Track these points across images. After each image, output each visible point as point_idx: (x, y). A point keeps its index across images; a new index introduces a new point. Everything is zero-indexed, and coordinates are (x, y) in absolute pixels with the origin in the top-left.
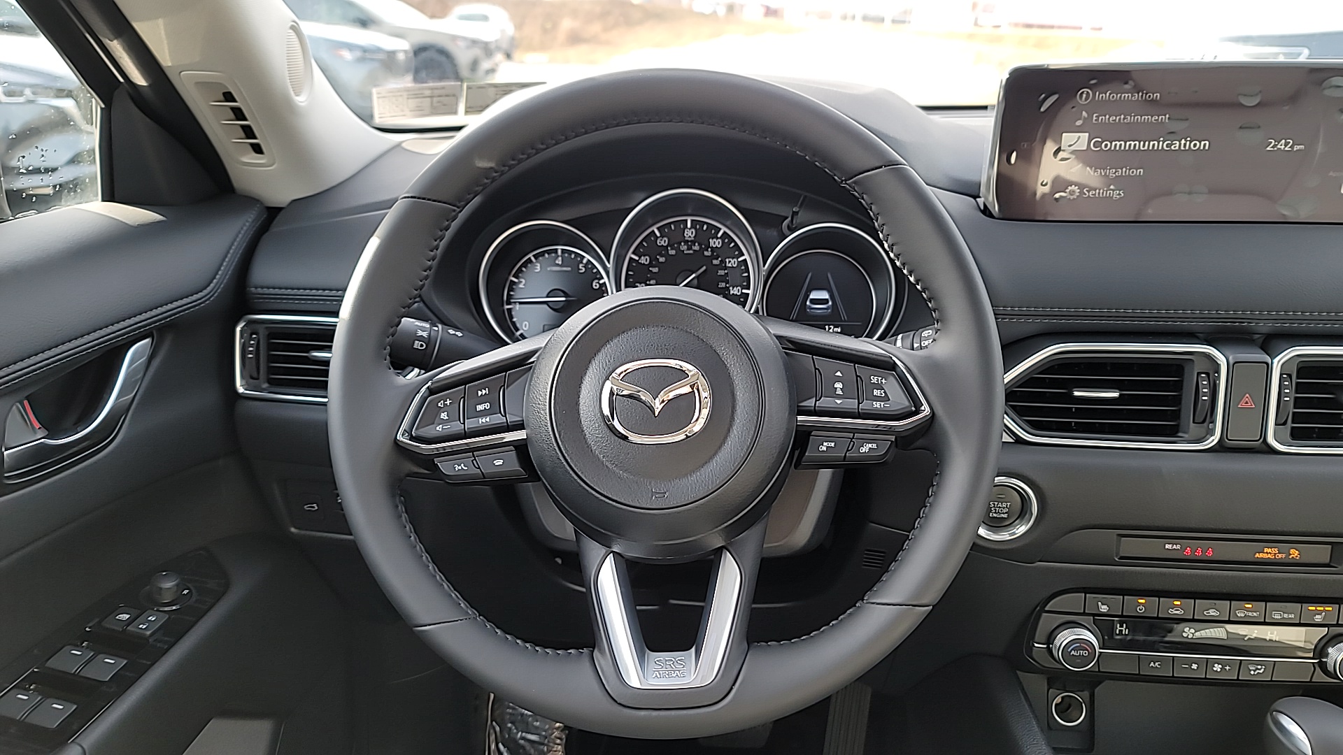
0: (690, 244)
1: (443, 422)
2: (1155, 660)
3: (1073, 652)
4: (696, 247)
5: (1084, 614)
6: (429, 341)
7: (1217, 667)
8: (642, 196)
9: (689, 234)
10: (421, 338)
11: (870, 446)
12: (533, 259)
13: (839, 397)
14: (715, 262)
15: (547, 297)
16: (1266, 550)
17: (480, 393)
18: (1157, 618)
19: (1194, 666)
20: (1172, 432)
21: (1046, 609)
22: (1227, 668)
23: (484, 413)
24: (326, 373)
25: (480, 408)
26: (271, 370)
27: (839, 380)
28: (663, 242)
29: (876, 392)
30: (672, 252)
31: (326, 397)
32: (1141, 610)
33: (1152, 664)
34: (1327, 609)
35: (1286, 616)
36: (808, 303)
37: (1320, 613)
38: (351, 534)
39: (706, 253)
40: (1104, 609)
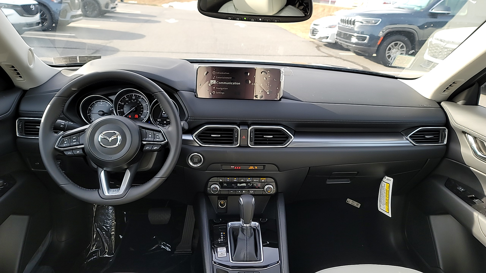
0: (134, 100)
1: (65, 144)
2: (232, 190)
3: (214, 190)
4: (135, 101)
5: (217, 182)
6: (64, 125)
7: (244, 192)
8: (120, 89)
9: (134, 98)
10: (62, 125)
11: (156, 147)
12: (95, 103)
13: (150, 138)
14: (140, 104)
15: (98, 112)
16: (251, 167)
17: (74, 138)
18: (231, 182)
19: (239, 192)
20: (231, 143)
21: (210, 181)
22: (246, 192)
23: (75, 142)
24: (38, 131)
25: (74, 141)
26: (25, 131)
27: (150, 134)
28: (127, 99)
29: (157, 137)
30: (130, 102)
31: (38, 137)
32: (228, 180)
33: (231, 192)
34: (264, 179)
35: (257, 180)
36: (163, 114)
37: (263, 179)
38: (46, 170)
39: (138, 102)
40: (221, 180)
